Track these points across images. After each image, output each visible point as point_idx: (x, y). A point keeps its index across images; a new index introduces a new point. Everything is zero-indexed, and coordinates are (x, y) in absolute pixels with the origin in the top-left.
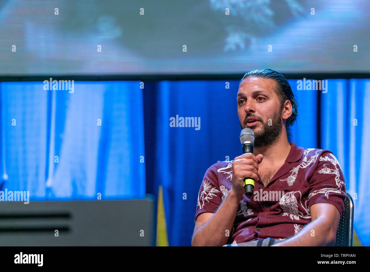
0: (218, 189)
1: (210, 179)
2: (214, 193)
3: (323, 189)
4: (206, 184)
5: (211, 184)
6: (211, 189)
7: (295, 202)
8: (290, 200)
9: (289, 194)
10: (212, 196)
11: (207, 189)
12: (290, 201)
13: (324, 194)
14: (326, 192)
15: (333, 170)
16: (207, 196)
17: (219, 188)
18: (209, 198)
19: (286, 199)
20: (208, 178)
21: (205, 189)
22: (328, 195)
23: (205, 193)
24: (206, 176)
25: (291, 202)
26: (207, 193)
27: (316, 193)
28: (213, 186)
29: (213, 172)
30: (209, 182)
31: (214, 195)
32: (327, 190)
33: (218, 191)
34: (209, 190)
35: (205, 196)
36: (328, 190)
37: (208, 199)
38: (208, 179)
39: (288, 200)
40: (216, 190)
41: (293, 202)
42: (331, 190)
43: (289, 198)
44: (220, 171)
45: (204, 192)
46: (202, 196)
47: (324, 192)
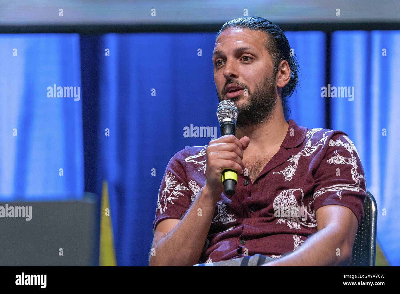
0: (186, 186)
1: (175, 172)
2: (180, 191)
3: (333, 186)
4: (169, 179)
5: (176, 179)
6: (176, 185)
7: (295, 203)
8: (287, 200)
9: (287, 193)
10: (178, 195)
11: (170, 185)
12: (288, 202)
13: (335, 192)
14: (338, 189)
15: (348, 159)
16: (170, 196)
17: (188, 183)
18: (174, 198)
19: (281, 199)
20: (171, 170)
21: (167, 186)
22: (340, 194)
23: (169, 192)
24: (168, 167)
25: (289, 204)
26: (171, 191)
27: (324, 191)
28: (179, 182)
29: (178, 162)
30: (173, 175)
31: (180, 194)
32: (339, 187)
33: (185, 188)
34: (174, 187)
35: (168, 195)
36: (341, 187)
37: (172, 199)
38: (173, 172)
39: (285, 201)
40: (183, 187)
41: (292, 204)
42: (345, 187)
43: (286, 198)
44: (189, 160)
45: (166, 189)
46: (164, 195)
47: (335, 190)
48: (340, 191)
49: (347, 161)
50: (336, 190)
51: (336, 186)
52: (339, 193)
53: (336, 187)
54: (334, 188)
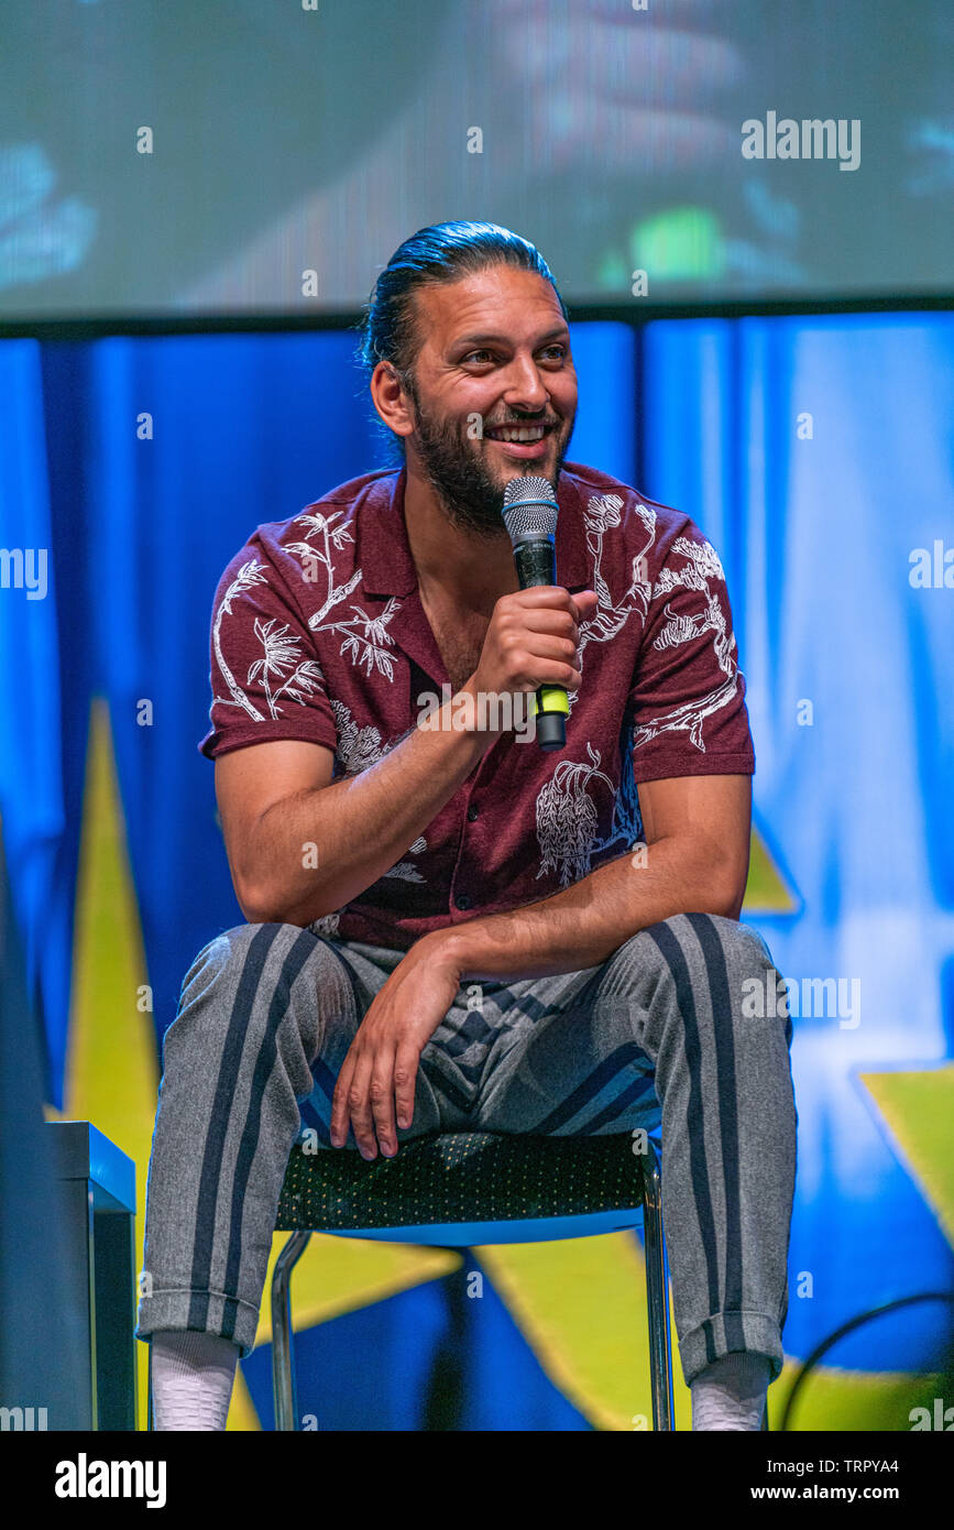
2: (313, 679)
3: (678, 713)
4: (273, 636)
5: (300, 645)
6: (299, 660)
9: (568, 783)
10: (311, 686)
11: (281, 655)
13: (686, 734)
14: (690, 723)
15: (700, 616)
16: (288, 683)
19: (558, 806)
21: (271, 656)
22: (701, 738)
23: (278, 672)
26: (288, 672)
27: (659, 730)
28: (307, 654)
30: (291, 633)
31: (315, 686)
32: (692, 711)
34: (294, 666)
36: (696, 711)
40: (318, 672)
42: (708, 705)
43: (570, 803)
45: (267, 663)
47: (683, 727)
48: (697, 730)
49: (699, 624)
50: (687, 727)
51: (683, 709)
52: (697, 738)
53: (684, 714)
54: (679, 717)
